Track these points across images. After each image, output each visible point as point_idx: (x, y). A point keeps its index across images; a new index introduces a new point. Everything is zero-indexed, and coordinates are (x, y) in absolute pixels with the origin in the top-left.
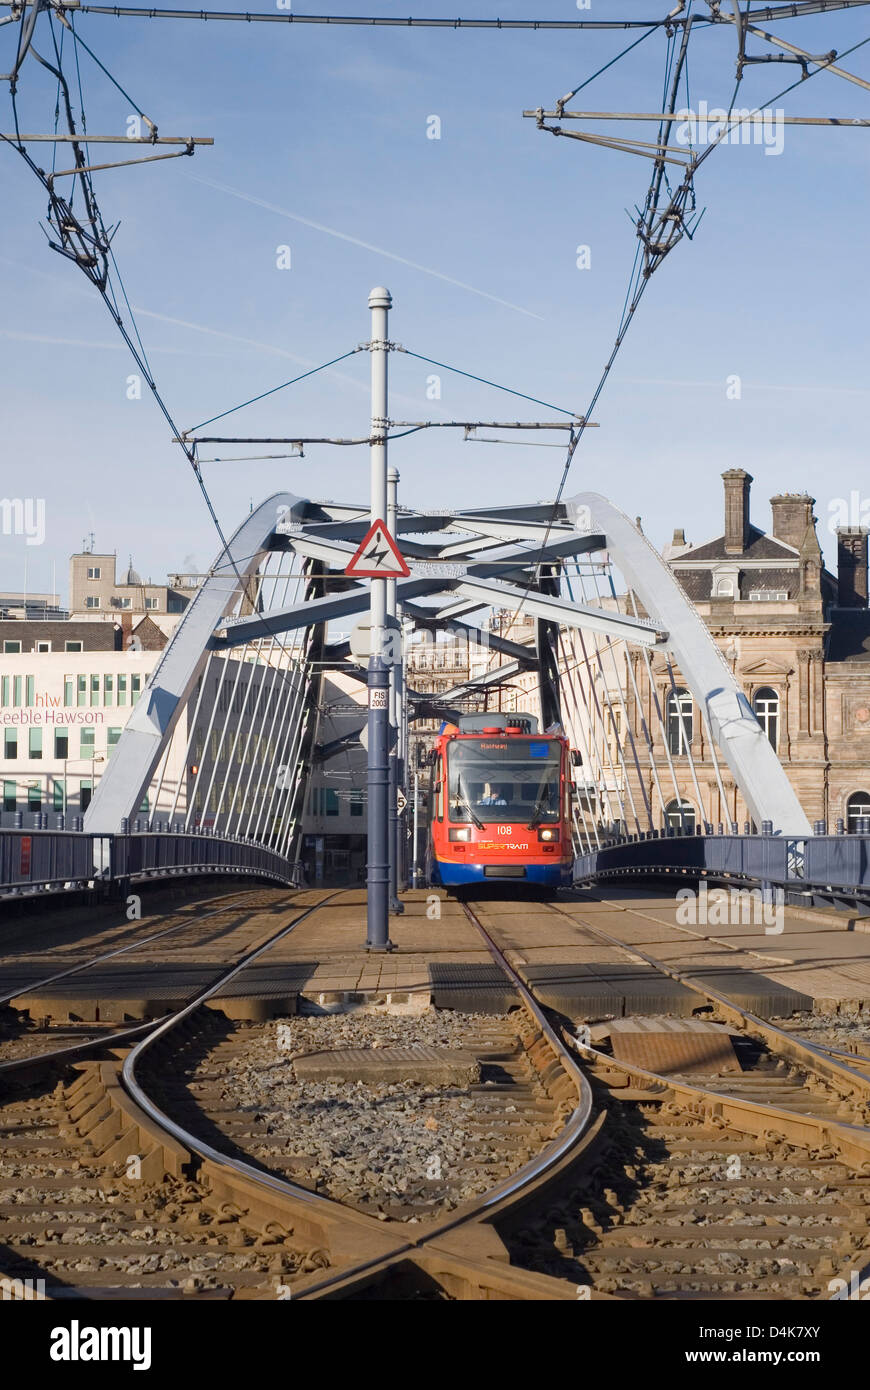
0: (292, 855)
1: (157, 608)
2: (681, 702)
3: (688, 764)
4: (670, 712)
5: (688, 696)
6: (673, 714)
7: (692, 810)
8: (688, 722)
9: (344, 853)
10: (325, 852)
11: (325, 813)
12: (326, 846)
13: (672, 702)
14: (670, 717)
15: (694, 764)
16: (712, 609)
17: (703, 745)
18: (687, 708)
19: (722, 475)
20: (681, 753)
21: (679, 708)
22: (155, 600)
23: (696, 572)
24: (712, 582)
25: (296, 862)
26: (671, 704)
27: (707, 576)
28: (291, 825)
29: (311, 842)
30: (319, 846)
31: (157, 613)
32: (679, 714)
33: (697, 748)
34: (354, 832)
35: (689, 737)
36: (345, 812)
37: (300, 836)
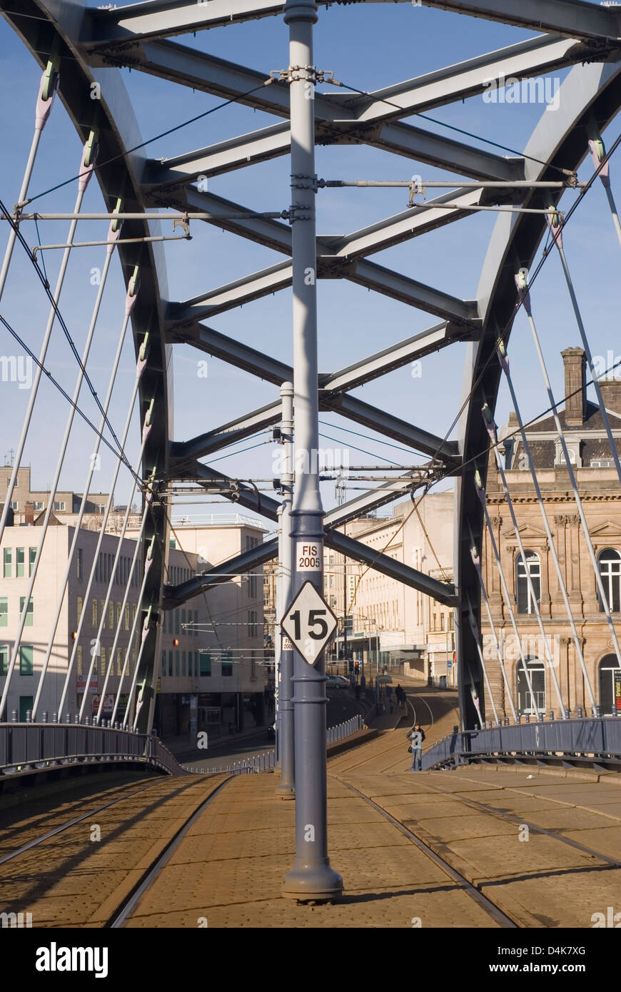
0: (142, 724)
1: (65, 510)
2: (529, 564)
3: (537, 622)
4: (519, 573)
5: (536, 559)
6: (521, 576)
7: (541, 666)
8: (536, 582)
9: (217, 710)
10: (199, 710)
11: (199, 674)
12: (200, 703)
13: (521, 564)
14: (519, 578)
15: (543, 622)
16: (556, 476)
17: (551, 604)
18: (535, 569)
19: (561, 353)
20: (530, 612)
21: (528, 569)
22: (62, 504)
23: (540, 443)
24: (555, 451)
25: (148, 732)
26: (519, 566)
27: (550, 446)
28: (138, 688)
29: (186, 700)
30: (194, 704)
31: (64, 513)
32: (528, 575)
33: (546, 607)
34: (225, 691)
35: (538, 596)
36: (216, 673)
37: (153, 701)
